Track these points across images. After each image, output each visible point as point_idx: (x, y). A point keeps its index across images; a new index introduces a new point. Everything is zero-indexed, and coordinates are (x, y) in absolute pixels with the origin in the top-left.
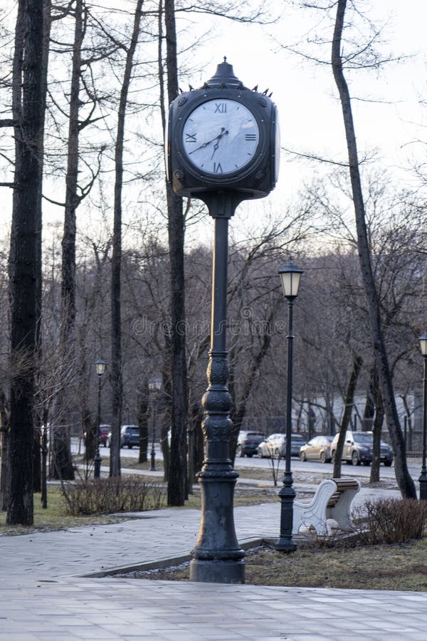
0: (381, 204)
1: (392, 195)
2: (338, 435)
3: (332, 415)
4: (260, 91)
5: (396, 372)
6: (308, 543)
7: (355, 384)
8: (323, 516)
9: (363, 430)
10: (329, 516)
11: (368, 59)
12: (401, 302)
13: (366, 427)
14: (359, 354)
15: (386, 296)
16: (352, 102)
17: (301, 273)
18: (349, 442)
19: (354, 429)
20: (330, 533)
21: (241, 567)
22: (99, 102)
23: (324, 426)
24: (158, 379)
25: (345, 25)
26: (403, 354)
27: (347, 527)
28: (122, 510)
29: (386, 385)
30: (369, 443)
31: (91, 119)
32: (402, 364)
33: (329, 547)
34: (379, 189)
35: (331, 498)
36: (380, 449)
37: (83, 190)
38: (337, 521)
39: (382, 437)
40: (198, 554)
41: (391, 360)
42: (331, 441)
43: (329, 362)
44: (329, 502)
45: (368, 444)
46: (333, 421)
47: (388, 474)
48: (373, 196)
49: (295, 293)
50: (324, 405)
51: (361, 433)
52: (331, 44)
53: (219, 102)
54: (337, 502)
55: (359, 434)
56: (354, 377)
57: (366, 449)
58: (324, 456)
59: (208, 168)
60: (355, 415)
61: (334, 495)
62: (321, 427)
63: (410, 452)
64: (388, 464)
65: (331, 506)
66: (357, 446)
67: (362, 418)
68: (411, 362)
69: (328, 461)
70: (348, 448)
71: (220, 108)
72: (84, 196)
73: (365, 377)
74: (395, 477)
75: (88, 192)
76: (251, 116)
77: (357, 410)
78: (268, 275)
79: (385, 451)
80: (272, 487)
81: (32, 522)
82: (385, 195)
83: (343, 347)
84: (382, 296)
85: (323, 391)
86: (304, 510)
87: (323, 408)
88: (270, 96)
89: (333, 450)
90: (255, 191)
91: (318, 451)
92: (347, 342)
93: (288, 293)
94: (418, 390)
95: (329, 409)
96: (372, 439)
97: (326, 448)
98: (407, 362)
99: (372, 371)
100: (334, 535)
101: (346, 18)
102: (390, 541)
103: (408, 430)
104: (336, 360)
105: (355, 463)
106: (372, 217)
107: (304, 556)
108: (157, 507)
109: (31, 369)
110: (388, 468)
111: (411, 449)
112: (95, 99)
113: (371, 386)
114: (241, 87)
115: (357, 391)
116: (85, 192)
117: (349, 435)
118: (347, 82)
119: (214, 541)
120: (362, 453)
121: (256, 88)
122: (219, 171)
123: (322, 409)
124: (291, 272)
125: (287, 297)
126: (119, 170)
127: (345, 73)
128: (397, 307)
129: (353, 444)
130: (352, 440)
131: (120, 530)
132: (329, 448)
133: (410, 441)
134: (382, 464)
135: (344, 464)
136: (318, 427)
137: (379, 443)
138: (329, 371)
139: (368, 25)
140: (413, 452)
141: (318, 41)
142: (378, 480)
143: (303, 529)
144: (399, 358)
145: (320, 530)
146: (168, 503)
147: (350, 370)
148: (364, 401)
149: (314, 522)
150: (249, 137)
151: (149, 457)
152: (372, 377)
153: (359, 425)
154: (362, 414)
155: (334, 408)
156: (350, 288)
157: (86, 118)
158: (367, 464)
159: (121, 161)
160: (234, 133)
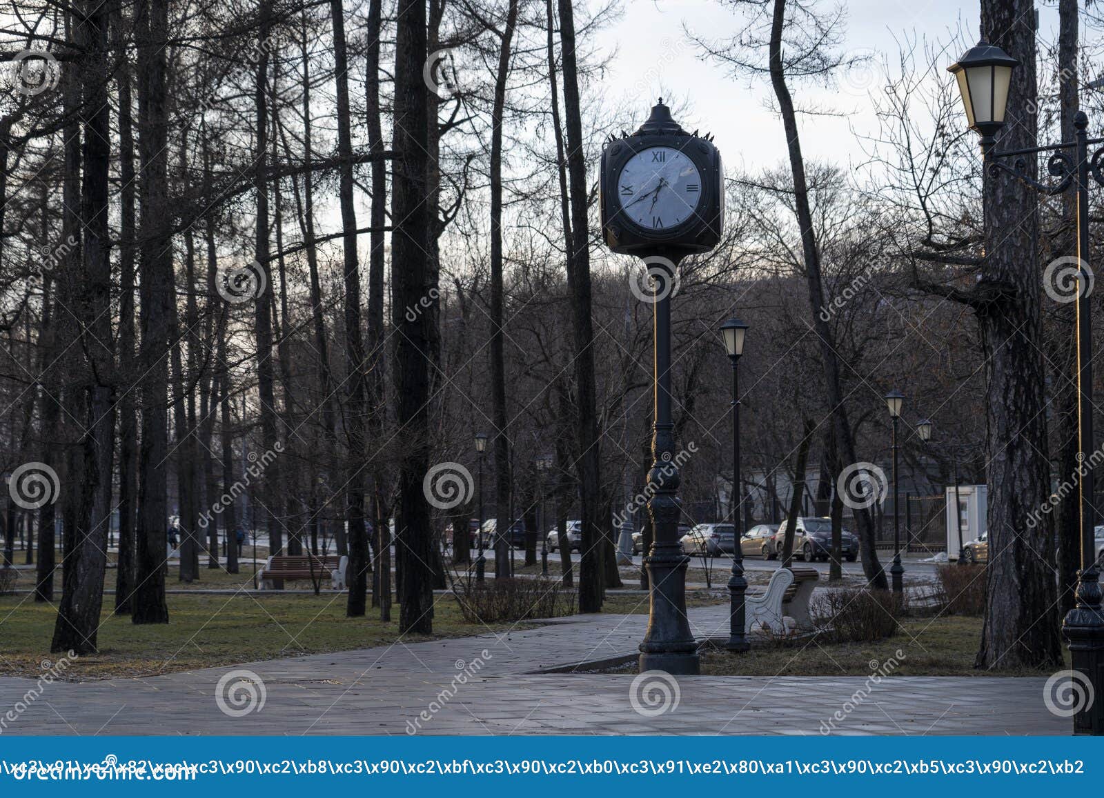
0: (831, 216)
1: (846, 203)
2: (785, 523)
3: (775, 496)
4: (701, 135)
5: (858, 438)
6: (763, 642)
7: (807, 454)
8: (779, 611)
9: (816, 516)
10: (786, 613)
11: (814, 63)
12: (862, 349)
13: (821, 511)
14: (810, 416)
15: (843, 340)
16: (798, 116)
17: (746, 328)
18: (799, 531)
19: (805, 514)
20: (787, 631)
21: (696, 660)
22: (464, 99)
23: (764, 511)
24: (551, 456)
25: (785, 23)
26: (867, 414)
27: (807, 625)
28: (529, 616)
29: (847, 455)
30: (827, 531)
31: (455, 121)
32: (867, 427)
33: (788, 647)
34: (829, 195)
35: (787, 591)
36: (840, 539)
37: (445, 213)
38: (794, 617)
39: (843, 524)
40: (648, 647)
41: (852, 423)
42: (775, 531)
43: (769, 426)
44: (785, 596)
45: (824, 534)
46: (776, 504)
47: (853, 571)
48: (821, 204)
49: (739, 351)
50: (765, 485)
51: (814, 518)
52: (768, 47)
53: (656, 150)
54: (793, 595)
55: (811, 521)
56: (805, 446)
57: (822, 540)
58: (766, 551)
59: (647, 223)
60: (806, 496)
61: (790, 587)
62: (761, 514)
63: (880, 543)
64: (851, 559)
65: (787, 600)
66: (809, 536)
67: (815, 499)
68: (877, 424)
69: (773, 557)
70: (798, 539)
71: (658, 156)
72: (448, 220)
73: (819, 446)
74: (863, 573)
75: (454, 215)
76: (691, 164)
77: (807, 489)
78: (689, 317)
79: (848, 541)
80: (704, 589)
81: (431, 631)
82: (837, 204)
83: (790, 408)
84: (838, 341)
85: (761, 466)
86: (756, 605)
87: (764, 488)
88: (711, 140)
89: (780, 542)
90: (699, 246)
91: (759, 544)
92: (795, 402)
93: (731, 352)
94: (887, 459)
95: (770, 489)
96: (830, 527)
97: (769, 540)
98: (872, 424)
99: (828, 436)
100: (793, 634)
101: (787, 15)
102: (857, 639)
103: (876, 515)
104: (777, 423)
105: (808, 559)
106: (821, 232)
107: (759, 656)
108: (571, 613)
109: (425, 448)
110: (851, 564)
111: (880, 538)
112: (458, 96)
113: (827, 456)
114: (681, 133)
115: (809, 465)
116: (450, 215)
117: (800, 524)
118: (790, 92)
119: (665, 633)
120: (816, 545)
121: (696, 133)
122: (659, 226)
123: (761, 490)
124: (735, 328)
125: (731, 356)
126: (497, 188)
127: (787, 81)
128: (858, 355)
129: (804, 533)
130: (803, 528)
131: (540, 635)
132: (773, 540)
133: (880, 528)
134: (844, 559)
135: (795, 561)
136: (757, 513)
137: (840, 531)
138: (769, 439)
139: (813, 22)
140: (885, 542)
141: (753, 43)
142: (840, 577)
143: (756, 628)
144: (862, 420)
145: (776, 627)
146: (581, 609)
147: (798, 437)
148: (817, 476)
149: (768, 619)
150: (691, 188)
151: (539, 558)
152: (827, 445)
153: (811, 509)
154: (814, 495)
155: (777, 487)
156: (796, 331)
157: (447, 120)
158: (824, 559)
159: (499, 178)
160: (673, 181)
